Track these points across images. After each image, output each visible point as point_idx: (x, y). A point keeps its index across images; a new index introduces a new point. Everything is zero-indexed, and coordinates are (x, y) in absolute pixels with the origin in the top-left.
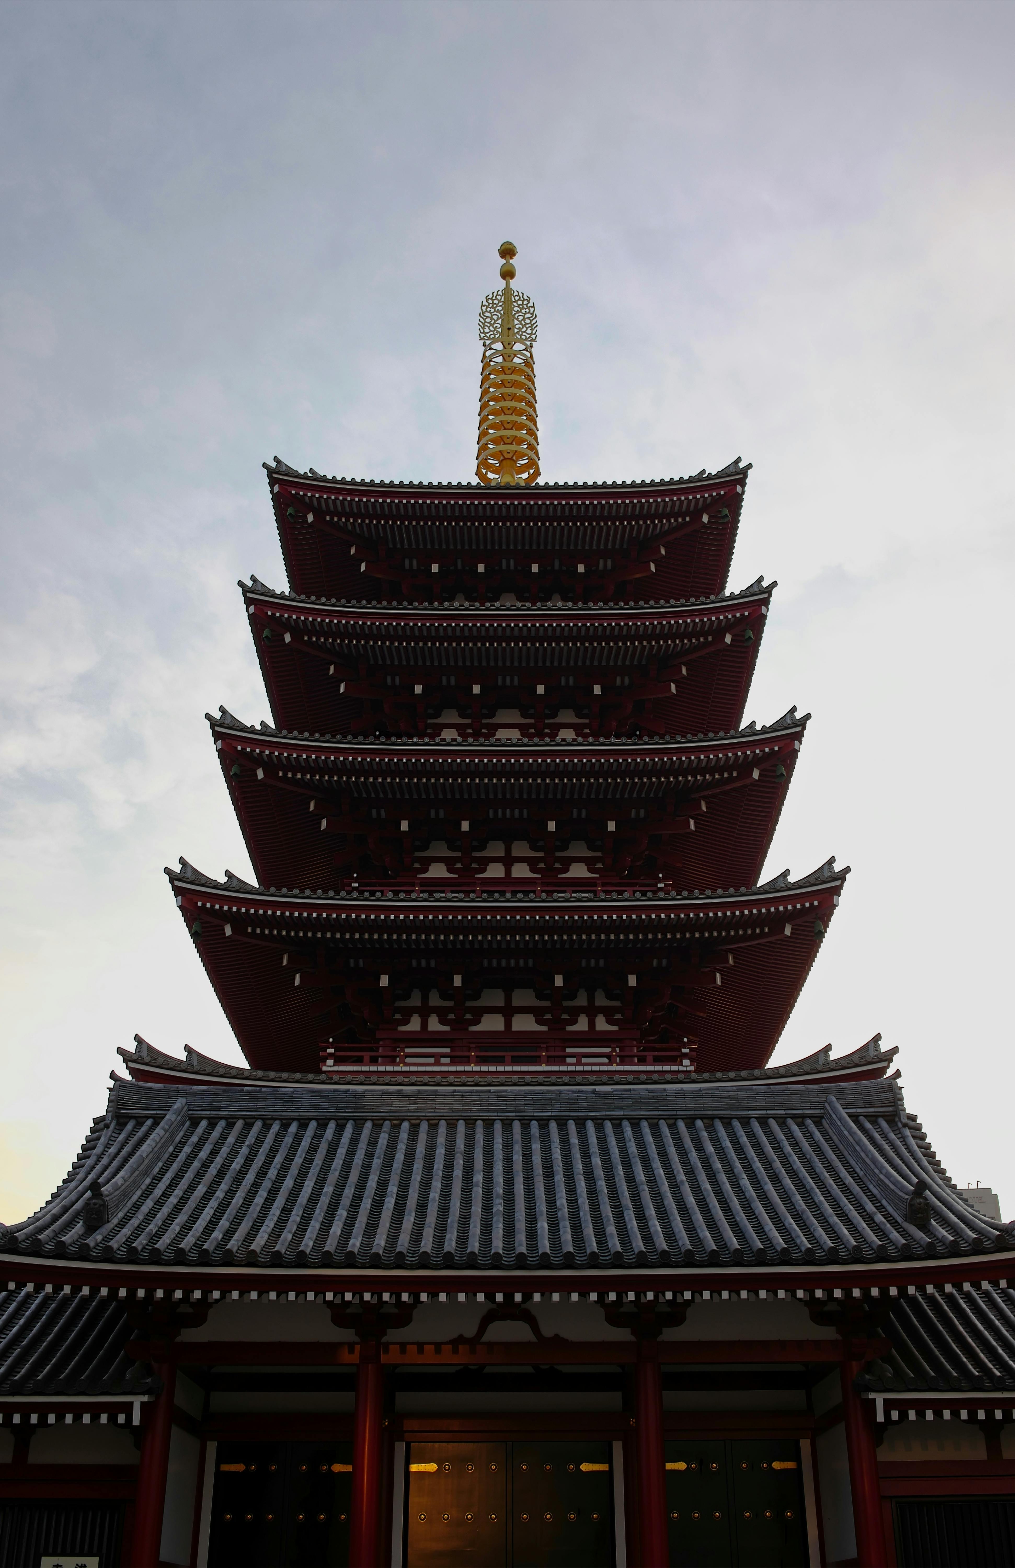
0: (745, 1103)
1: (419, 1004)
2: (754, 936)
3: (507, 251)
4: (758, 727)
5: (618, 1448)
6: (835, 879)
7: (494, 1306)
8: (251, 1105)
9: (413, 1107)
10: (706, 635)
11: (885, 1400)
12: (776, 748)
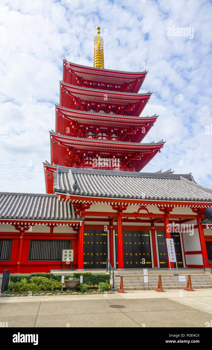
0: (167, 176)
1: (88, 159)
2: (148, 152)
3: (99, 29)
4: (149, 117)
5: (150, 232)
6: (163, 143)
7: (140, 207)
8: (83, 171)
9: (112, 174)
10: (139, 100)
11: (208, 225)
12: (153, 120)
